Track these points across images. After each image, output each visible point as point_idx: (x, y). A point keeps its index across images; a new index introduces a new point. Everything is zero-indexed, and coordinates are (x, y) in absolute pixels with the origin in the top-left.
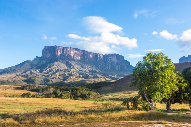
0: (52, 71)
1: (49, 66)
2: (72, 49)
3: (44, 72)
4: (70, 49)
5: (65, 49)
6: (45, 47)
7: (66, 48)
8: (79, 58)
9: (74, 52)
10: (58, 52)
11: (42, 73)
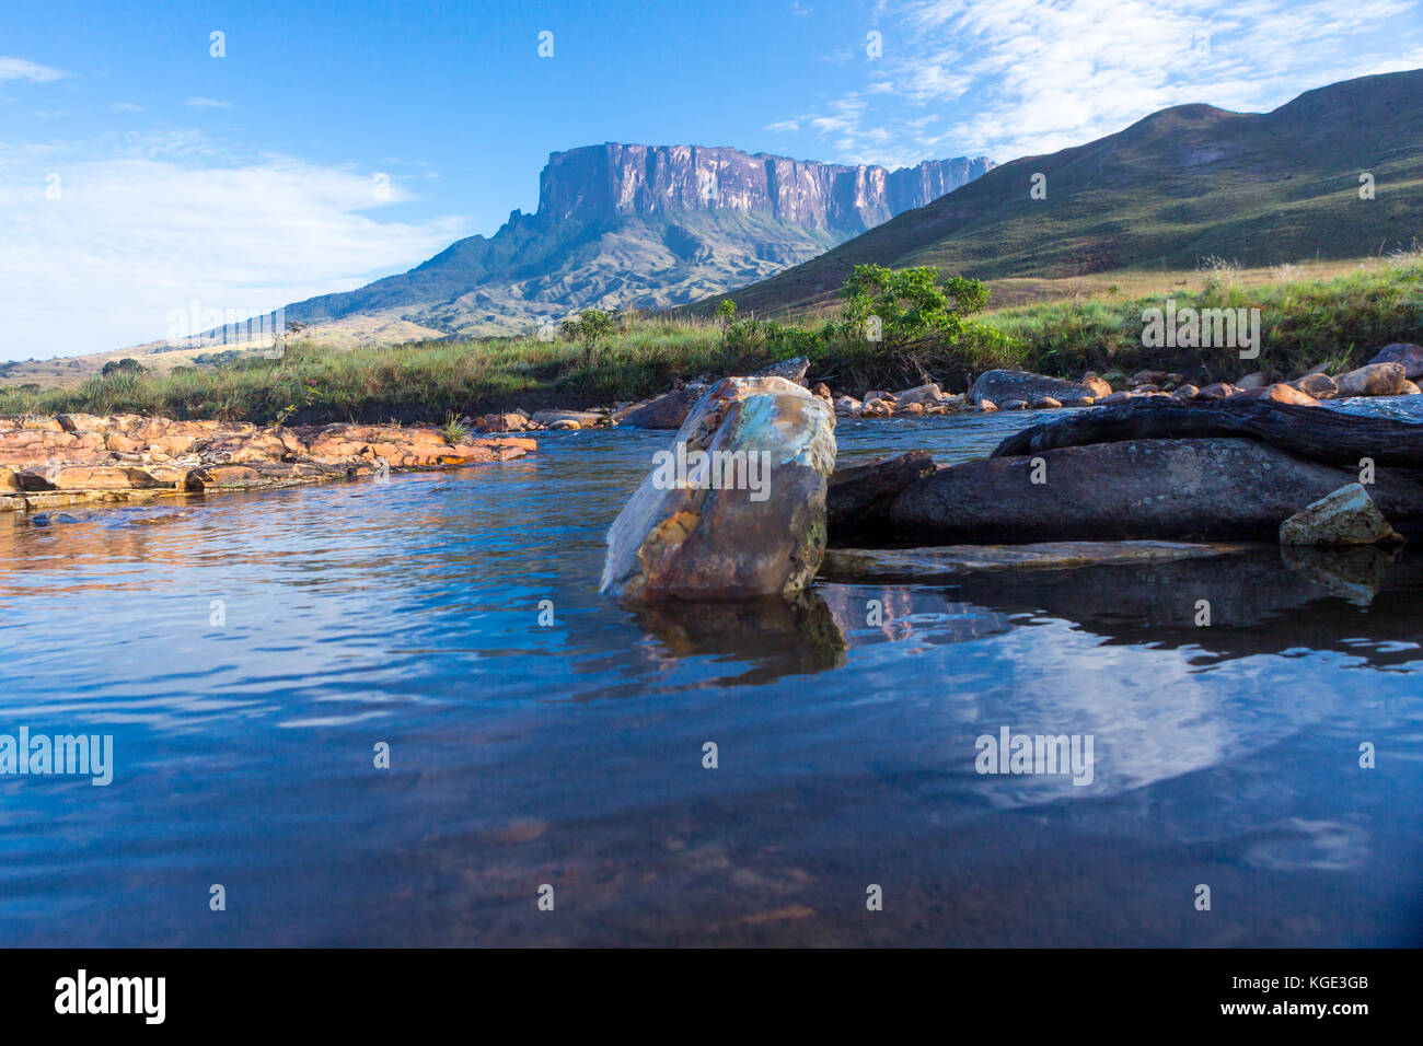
0: (590, 283)
1: (572, 258)
2: (698, 151)
3: (548, 291)
4: (688, 155)
5: (662, 156)
6: (554, 155)
7: (664, 149)
8: (745, 199)
9: (710, 169)
10: (621, 176)
11: (537, 298)
